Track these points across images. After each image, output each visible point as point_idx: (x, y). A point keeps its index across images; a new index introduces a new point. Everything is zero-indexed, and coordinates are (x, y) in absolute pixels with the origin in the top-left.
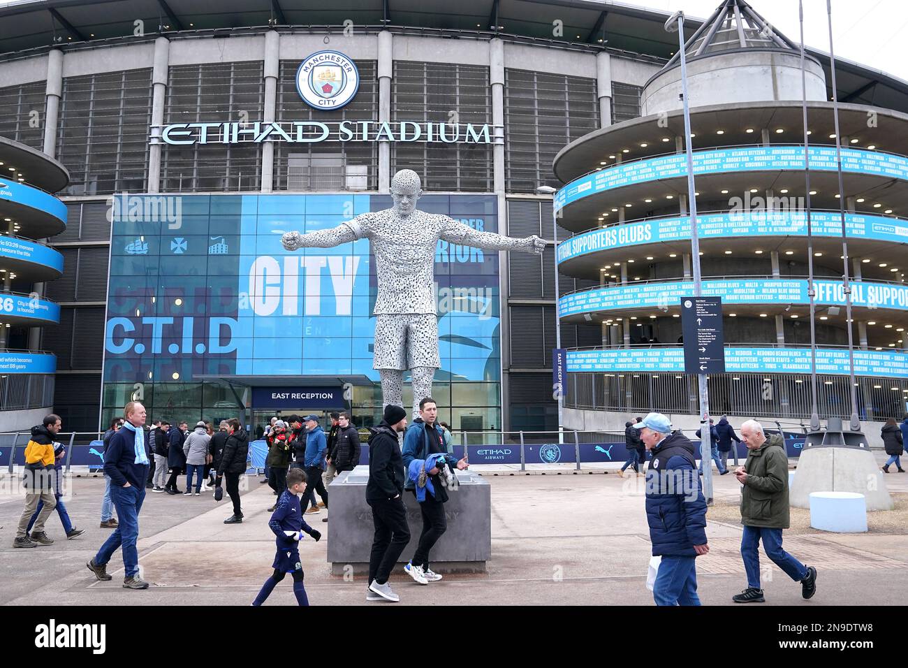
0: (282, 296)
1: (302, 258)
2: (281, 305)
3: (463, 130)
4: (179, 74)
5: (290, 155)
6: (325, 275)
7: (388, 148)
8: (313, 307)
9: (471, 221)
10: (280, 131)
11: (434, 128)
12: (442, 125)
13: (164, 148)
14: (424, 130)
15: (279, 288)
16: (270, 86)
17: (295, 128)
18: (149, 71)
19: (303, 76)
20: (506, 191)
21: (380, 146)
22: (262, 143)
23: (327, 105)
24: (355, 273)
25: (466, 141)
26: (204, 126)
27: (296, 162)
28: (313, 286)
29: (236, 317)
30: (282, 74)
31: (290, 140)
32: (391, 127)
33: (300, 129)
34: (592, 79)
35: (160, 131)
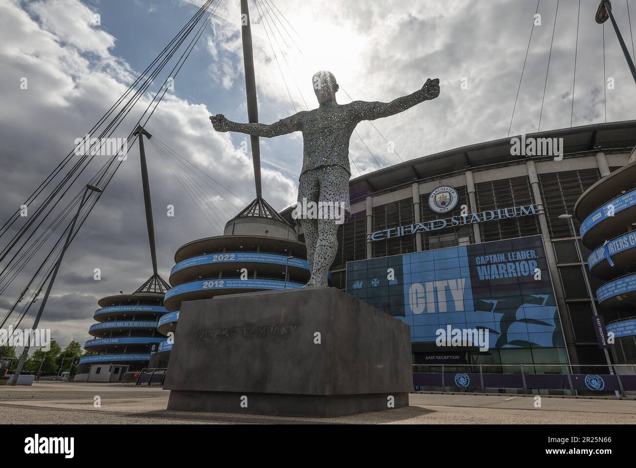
0: (426, 303)
1: (435, 282)
2: (426, 309)
3: (518, 210)
4: (378, 211)
5: (430, 238)
6: (448, 290)
7: (478, 225)
8: (443, 308)
9: (527, 252)
10: (423, 227)
11: (502, 212)
12: (506, 209)
13: (373, 243)
14: (496, 213)
15: (424, 299)
16: (417, 207)
17: (430, 224)
18: (365, 211)
19: (431, 199)
20: (551, 238)
21: (474, 225)
22: (415, 233)
23: (444, 211)
24: (463, 288)
25: (521, 215)
26: (389, 230)
27: (433, 240)
28: (442, 297)
29: (404, 316)
30: (422, 201)
31: (428, 230)
32: (478, 215)
33: (432, 224)
34: (595, 168)
35: (371, 236)
